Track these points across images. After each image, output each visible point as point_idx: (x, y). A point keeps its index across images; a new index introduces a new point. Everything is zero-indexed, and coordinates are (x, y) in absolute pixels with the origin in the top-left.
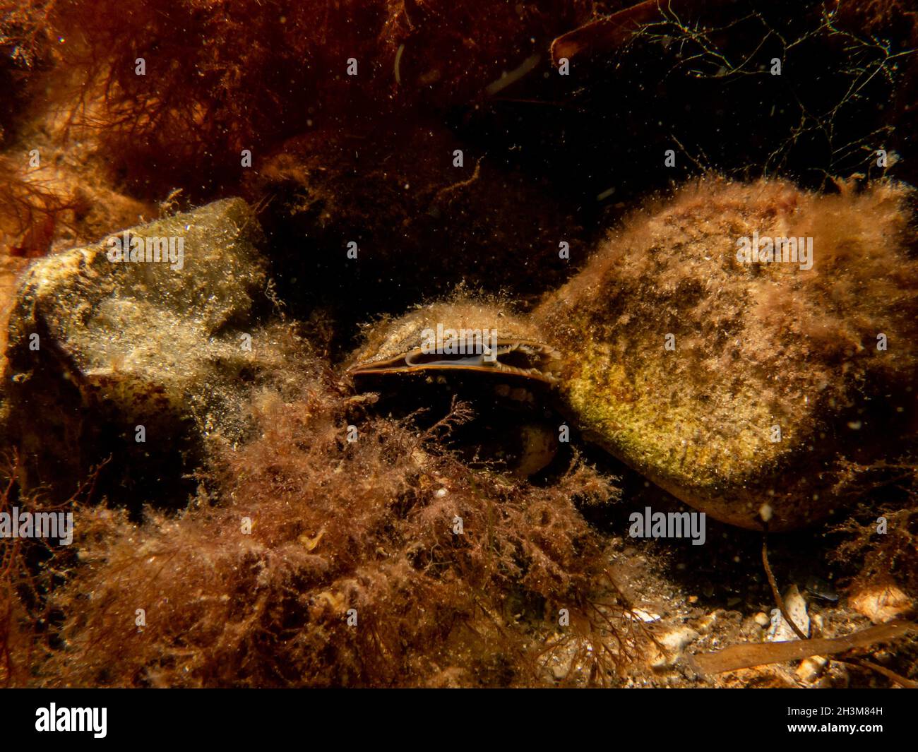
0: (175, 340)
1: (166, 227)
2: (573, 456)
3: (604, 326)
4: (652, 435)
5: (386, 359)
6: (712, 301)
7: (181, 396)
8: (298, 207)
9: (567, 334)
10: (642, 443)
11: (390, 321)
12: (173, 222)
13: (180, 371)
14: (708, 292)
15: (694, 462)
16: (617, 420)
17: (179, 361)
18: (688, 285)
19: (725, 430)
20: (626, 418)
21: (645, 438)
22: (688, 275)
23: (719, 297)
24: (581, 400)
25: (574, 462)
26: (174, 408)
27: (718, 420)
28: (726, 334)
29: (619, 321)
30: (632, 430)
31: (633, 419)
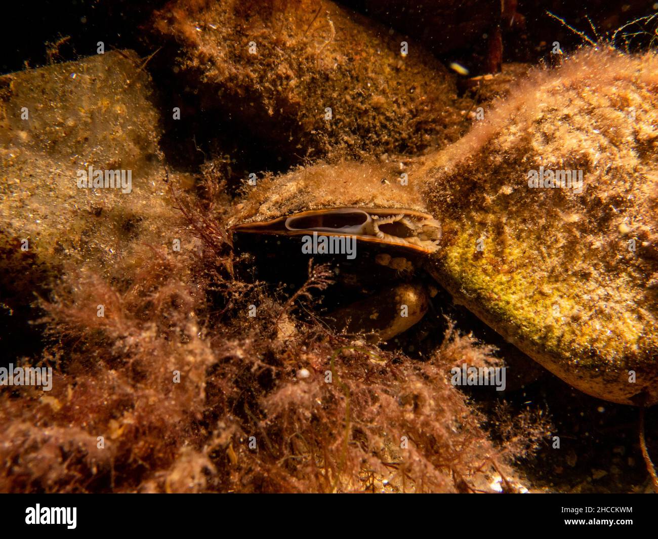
0: (51, 190)
1: (50, 73)
2: (447, 327)
3: (485, 195)
4: (530, 309)
5: (266, 220)
6: (600, 176)
7: (51, 250)
8: (189, 62)
9: (446, 201)
10: (518, 317)
11: (273, 180)
12: (57, 69)
13: (53, 224)
14: (596, 166)
15: (574, 341)
16: (492, 291)
17: (53, 213)
18: (575, 158)
19: (607, 311)
20: (502, 290)
21: (521, 311)
22: (575, 147)
23: (608, 172)
24: (457, 268)
25: (448, 333)
26: (44, 263)
27: (600, 298)
28: (615, 210)
29: (501, 191)
30: (508, 303)
31: (509, 291)
